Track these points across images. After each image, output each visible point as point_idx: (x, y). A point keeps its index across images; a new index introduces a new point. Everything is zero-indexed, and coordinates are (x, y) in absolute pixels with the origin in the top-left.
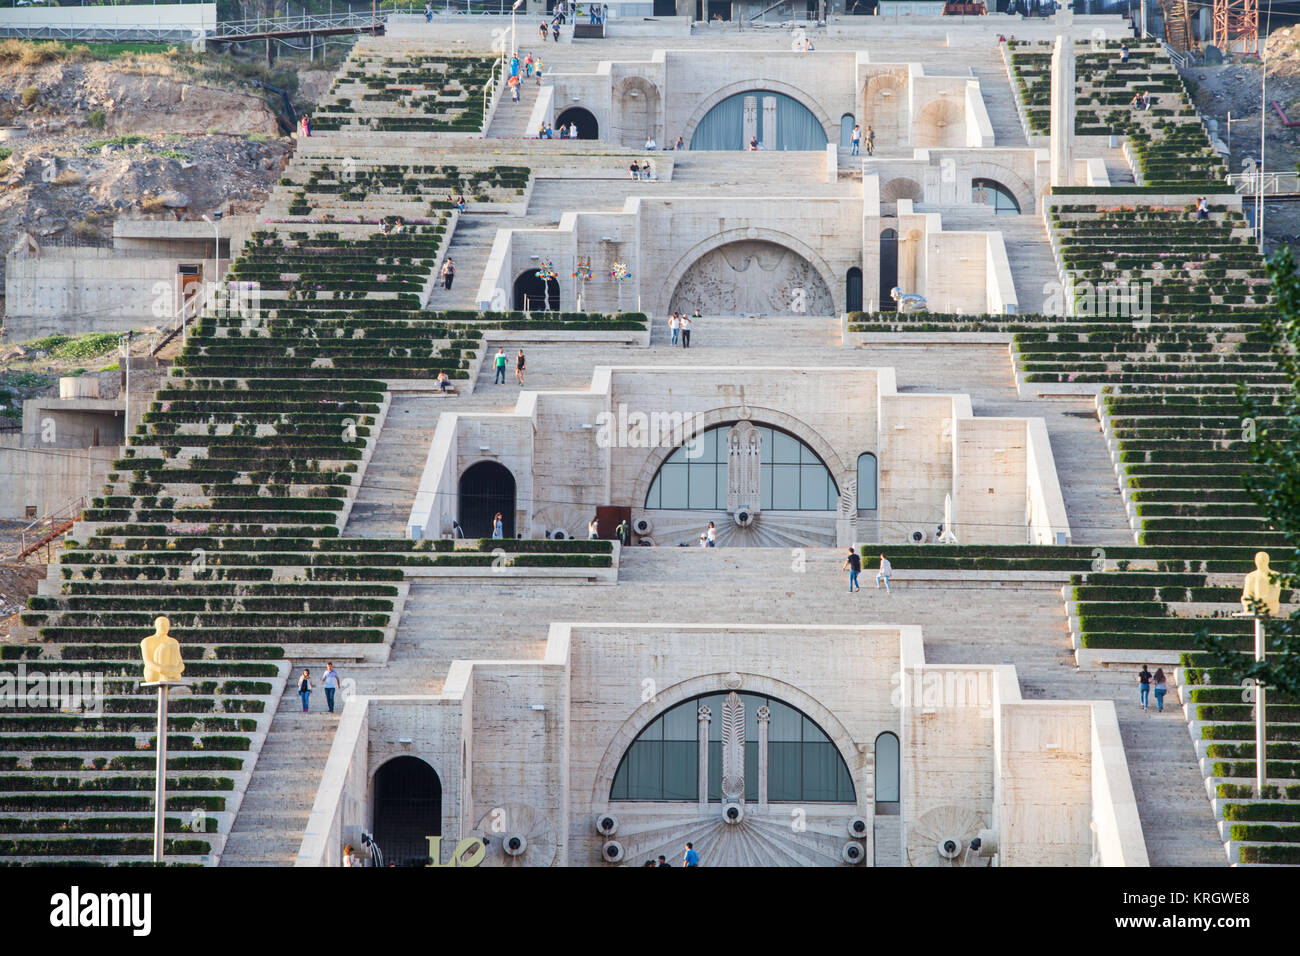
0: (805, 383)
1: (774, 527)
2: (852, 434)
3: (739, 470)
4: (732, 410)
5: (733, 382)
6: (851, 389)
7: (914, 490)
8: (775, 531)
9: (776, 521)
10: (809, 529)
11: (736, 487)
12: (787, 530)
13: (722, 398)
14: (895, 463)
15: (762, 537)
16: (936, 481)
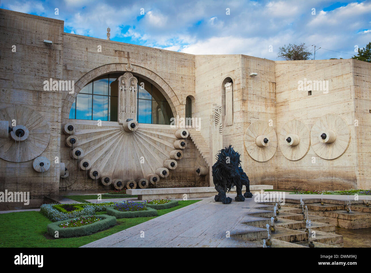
0: (161, 56)
1: (145, 132)
2: (184, 85)
3: (125, 100)
4: (122, 65)
5: (123, 50)
6: (183, 63)
7: (259, 113)
8: (145, 134)
9: (146, 129)
10: (162, 134)
11: (124, 109)
12: (151, 134)
13: (117, 58)
14: (249, 96)
15: (138, 138)
16: (269, 108)
